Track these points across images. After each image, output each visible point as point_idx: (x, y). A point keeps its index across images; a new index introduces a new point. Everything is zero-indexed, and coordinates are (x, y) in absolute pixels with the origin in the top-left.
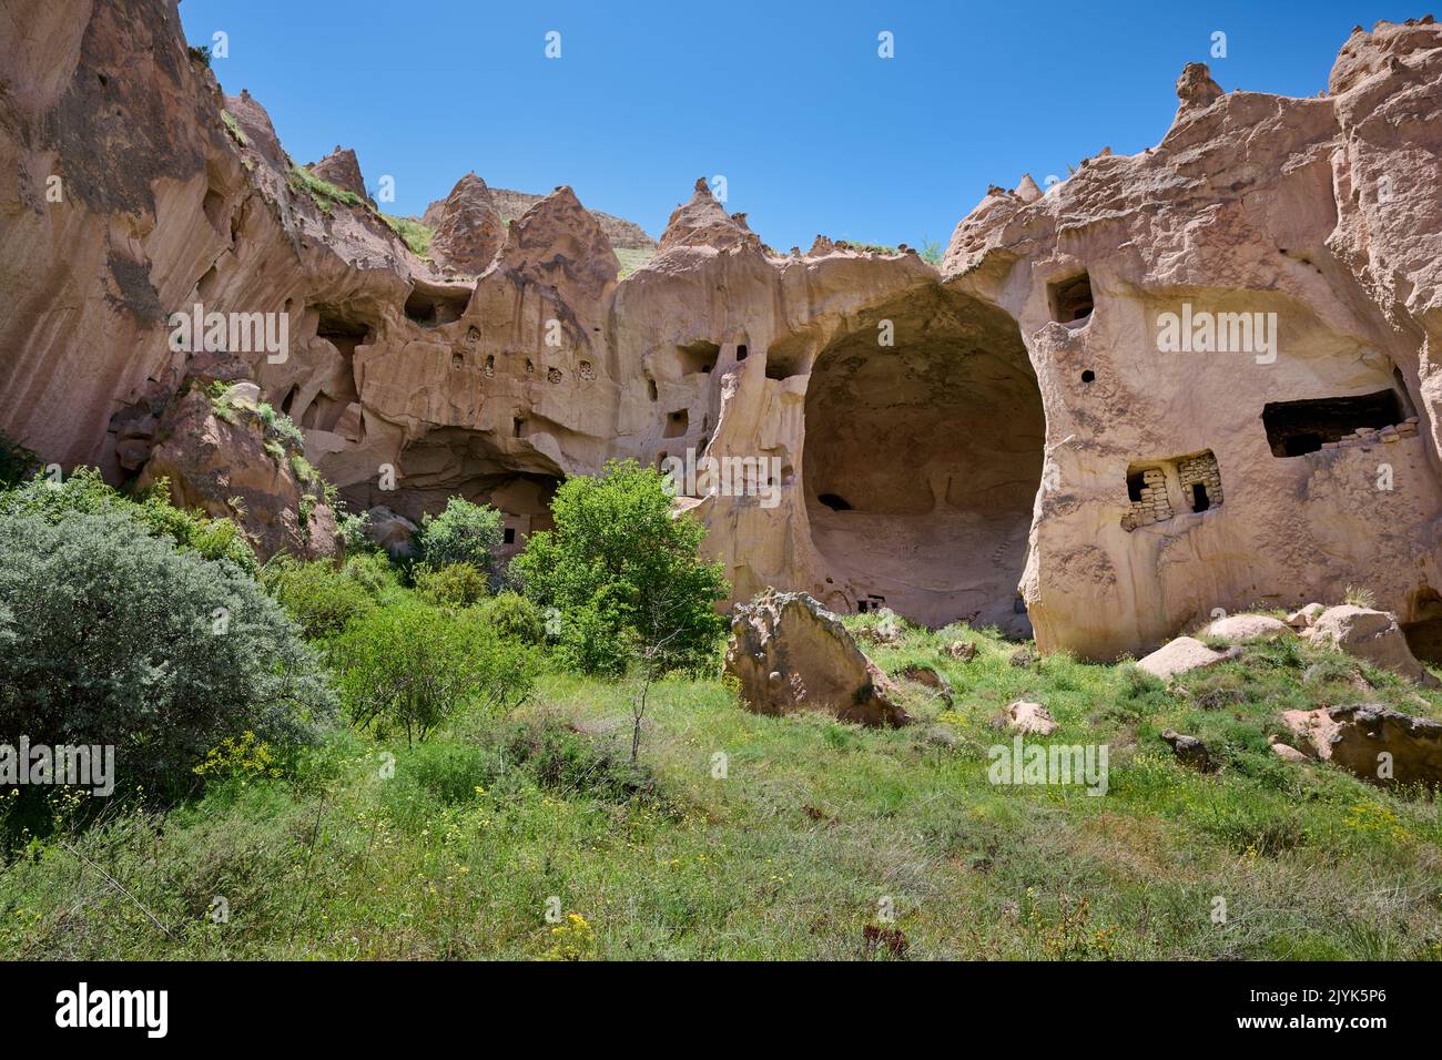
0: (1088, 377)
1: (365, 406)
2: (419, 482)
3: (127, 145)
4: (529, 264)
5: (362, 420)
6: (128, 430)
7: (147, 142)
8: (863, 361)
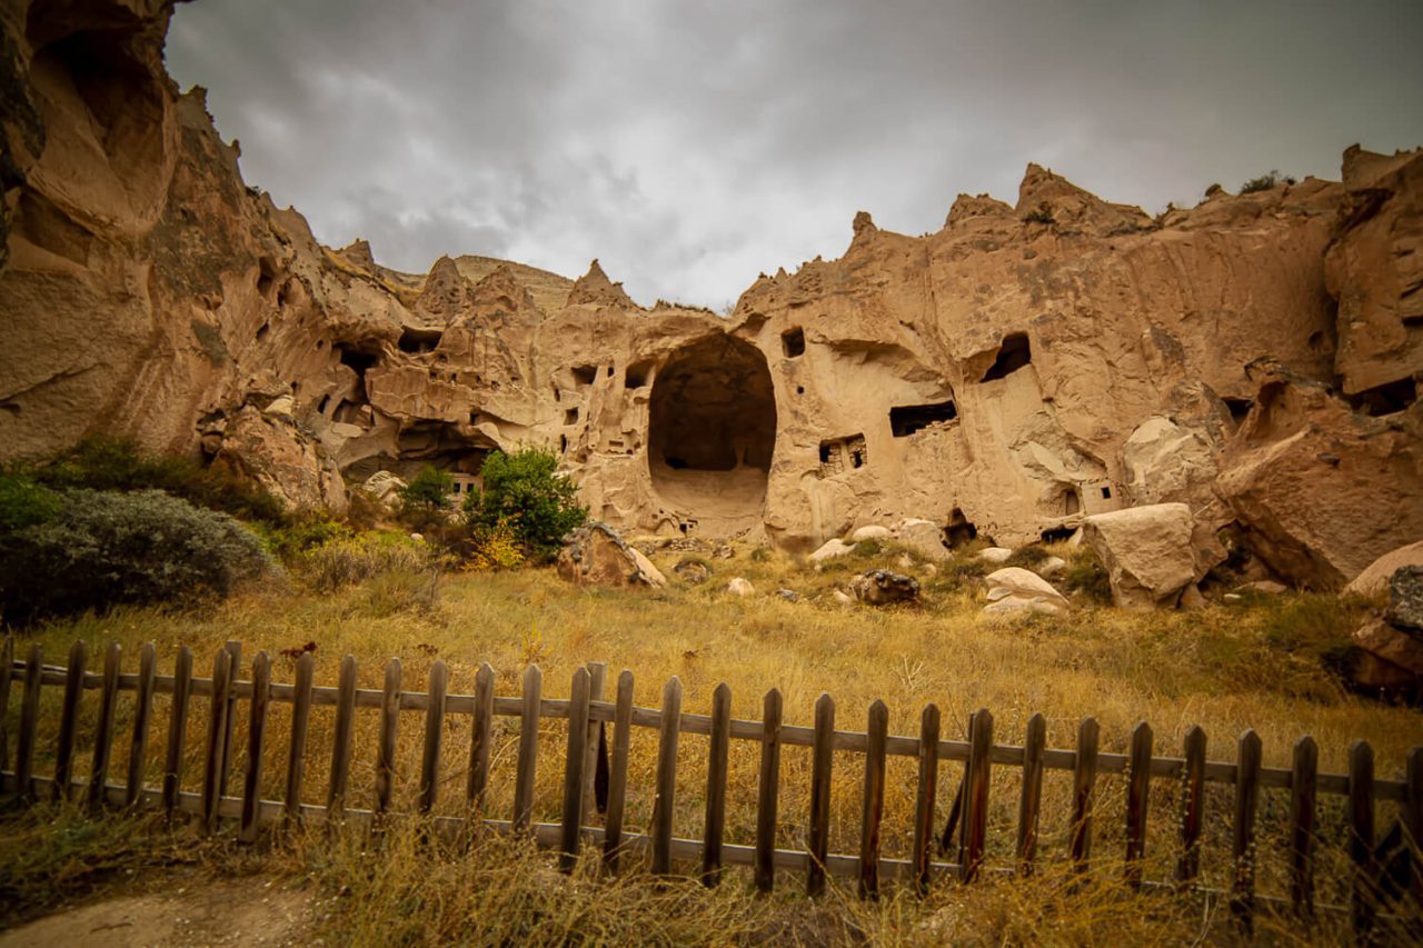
0: (801, 390)
1: (373, 408)
2: (411, 455)
3: (203, 253)
4: (480, 315)
5: (372, 417)
6: (209, 429)
7: (216, 249)
8: (689, 377)
